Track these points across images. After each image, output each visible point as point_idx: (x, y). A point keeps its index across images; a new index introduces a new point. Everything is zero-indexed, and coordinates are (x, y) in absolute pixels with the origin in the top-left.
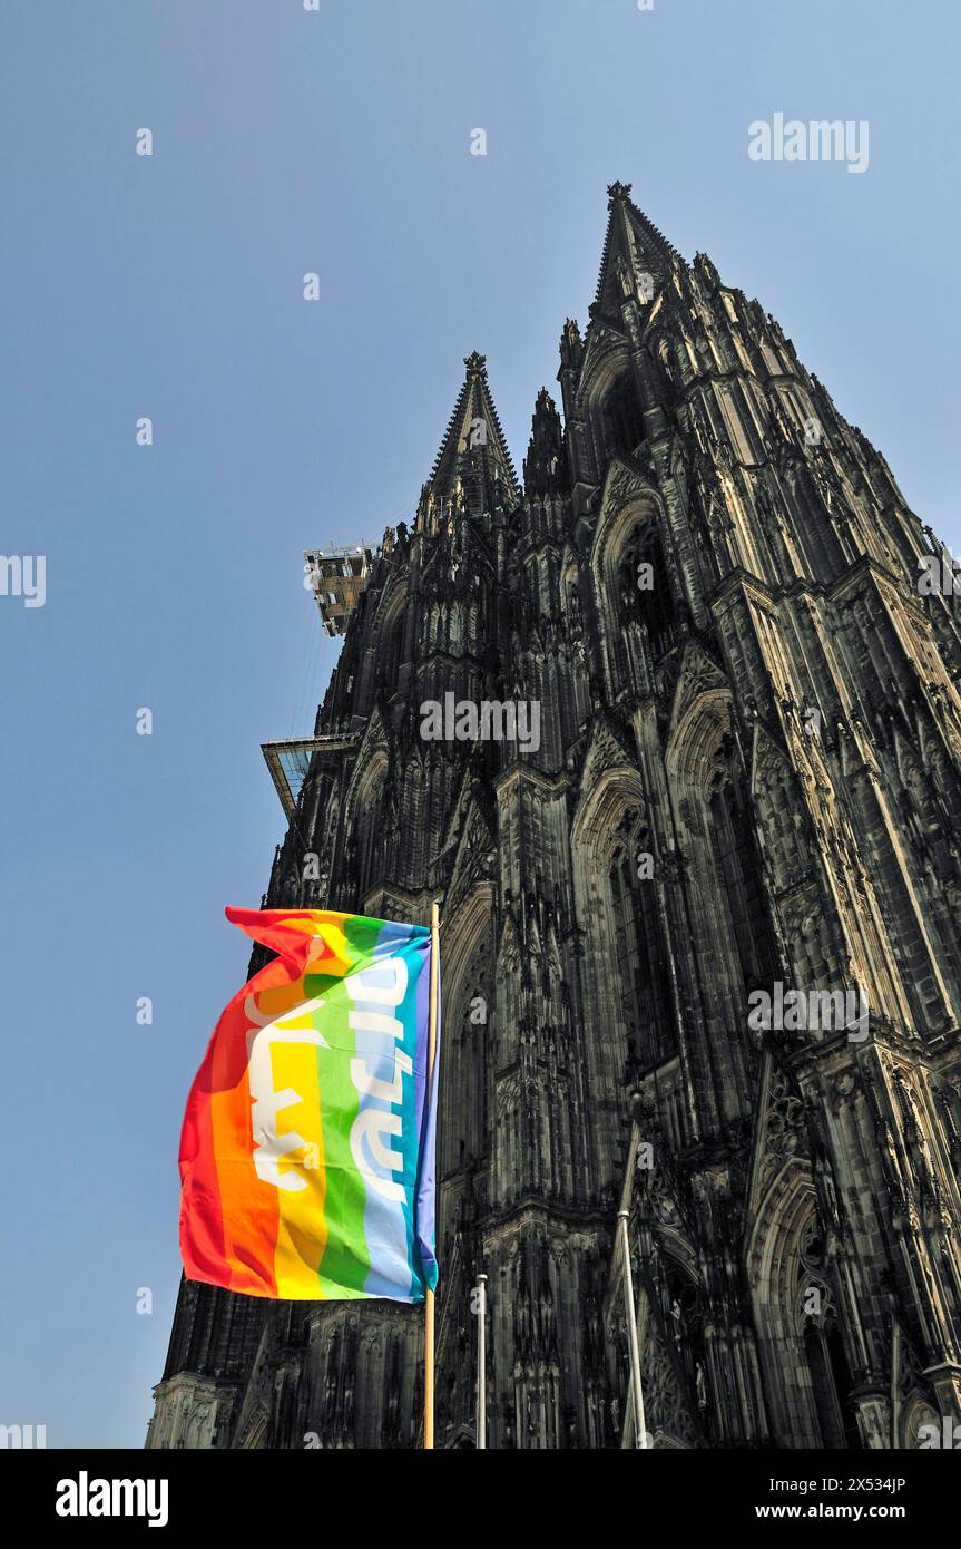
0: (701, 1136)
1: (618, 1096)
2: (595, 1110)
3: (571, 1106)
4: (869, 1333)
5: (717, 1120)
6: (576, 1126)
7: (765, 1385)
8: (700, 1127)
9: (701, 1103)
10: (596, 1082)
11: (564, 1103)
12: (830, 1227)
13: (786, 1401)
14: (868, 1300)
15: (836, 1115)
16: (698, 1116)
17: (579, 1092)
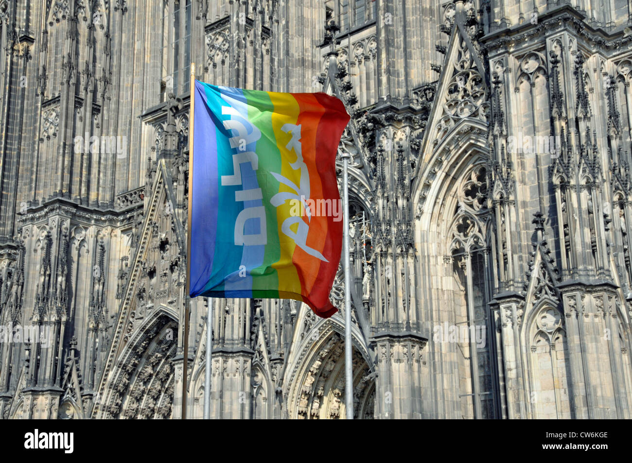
0: (389, 97)
1: (313, 56)
2: (293, 66)
3: (272, 60)
4: (516, 257)
5: (404, 84)
6: (275, 79)
7: (418, 287)
8: (389, 89)
9: (391, 69)
10: (295, 42)
11: (267, 58)
12: (497, 177)
13: (431, 299)
14: (519, 233)
15: (517, 89)
16: (389, 80)
17: (279, 49)
